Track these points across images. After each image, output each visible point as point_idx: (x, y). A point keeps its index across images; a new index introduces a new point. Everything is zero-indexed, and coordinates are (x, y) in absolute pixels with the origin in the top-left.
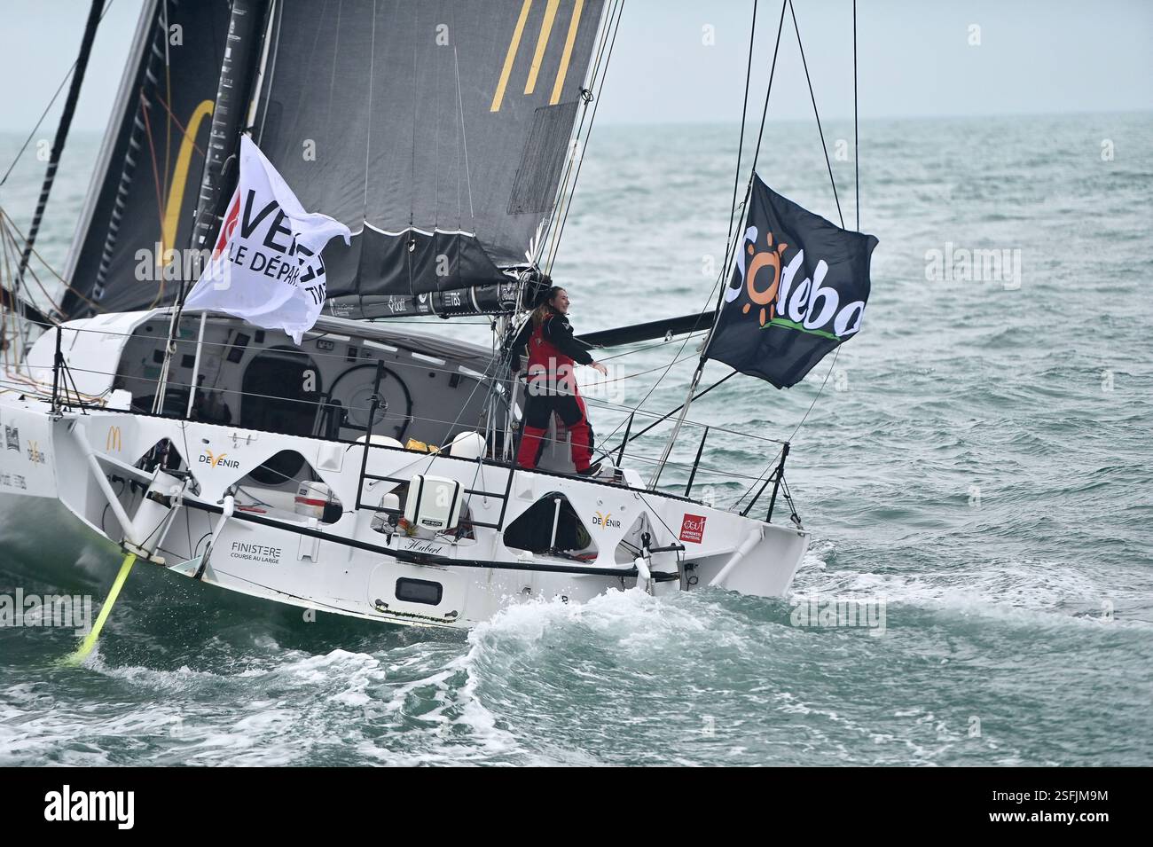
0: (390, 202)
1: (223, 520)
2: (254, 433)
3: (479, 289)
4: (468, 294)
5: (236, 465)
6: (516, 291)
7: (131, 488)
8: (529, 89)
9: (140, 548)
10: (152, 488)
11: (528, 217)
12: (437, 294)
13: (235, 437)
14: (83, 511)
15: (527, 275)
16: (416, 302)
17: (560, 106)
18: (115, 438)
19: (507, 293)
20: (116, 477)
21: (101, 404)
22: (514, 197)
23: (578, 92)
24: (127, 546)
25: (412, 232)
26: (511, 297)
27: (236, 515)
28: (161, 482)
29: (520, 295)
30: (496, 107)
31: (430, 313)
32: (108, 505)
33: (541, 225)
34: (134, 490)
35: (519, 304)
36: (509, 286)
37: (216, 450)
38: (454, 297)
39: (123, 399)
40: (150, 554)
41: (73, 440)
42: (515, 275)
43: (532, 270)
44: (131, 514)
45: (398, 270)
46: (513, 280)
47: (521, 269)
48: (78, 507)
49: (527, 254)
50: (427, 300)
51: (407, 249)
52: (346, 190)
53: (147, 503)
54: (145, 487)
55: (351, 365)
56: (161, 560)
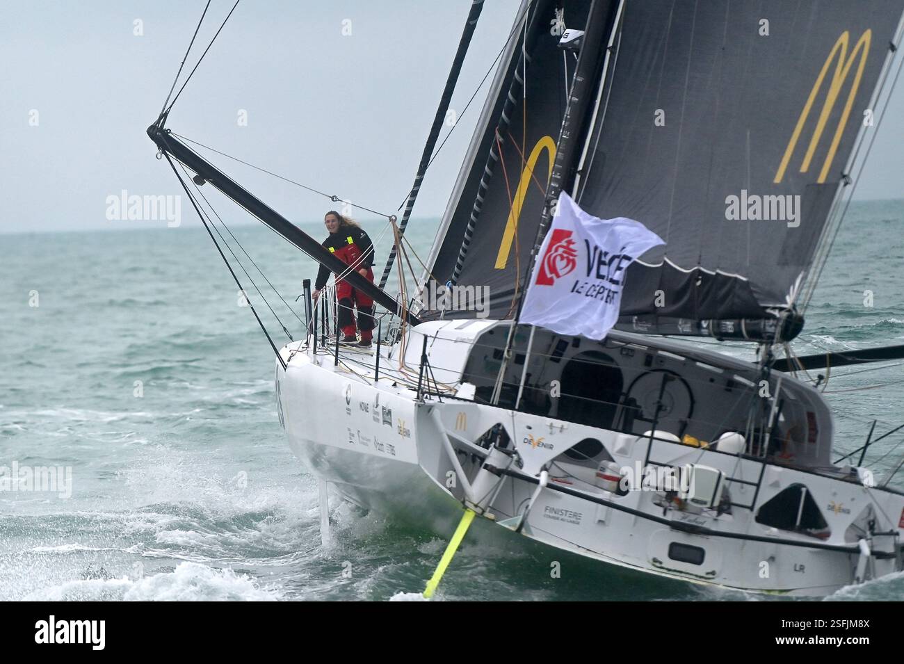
1: (538, 490)
2: (566, 423)
3: (748, 321)
4: (739, 325)
5: (551, 447)
6: (776, 326)
7: (472, 460)
8: (804, 168)
9: (477, 505)
10: (488, 461)
11: (791, 268)
12: (716, 321)
13: (551, 426)
14: (436, 474)
15: (784, 314)
16: (699, 326)
17: (825, 185)
19: (769, 327)
20: (461, 450)
21: (452, 393)
22: (784, 252)
23: (839, 175)
24: (467, 504)
25: (700, 272)
26: (772, 330)
27: (549, 486)
28: (494, 457)
29: (779, 330)
30: (778, 179)
31: (709, 336)
33: (801, 275)
34: (474, 461)
35: (777, 336)
36: (771, 322)
37: (536, 435)
38: (729, 325)
39: (468, 390)
40: (484, 511)
41: (431, 420)
42: (776, 313)
43: (789, 311)
44: (471, 481)
45: (685, 299)
46: (774, 317)
47: (781, 309)
48: (432, 472)
49: (788, 297)
50: (708, 326)
51: (694, 284)
53: (483, 473)
54: (483, 459)
55: (647, 369)
56: (492, 516)
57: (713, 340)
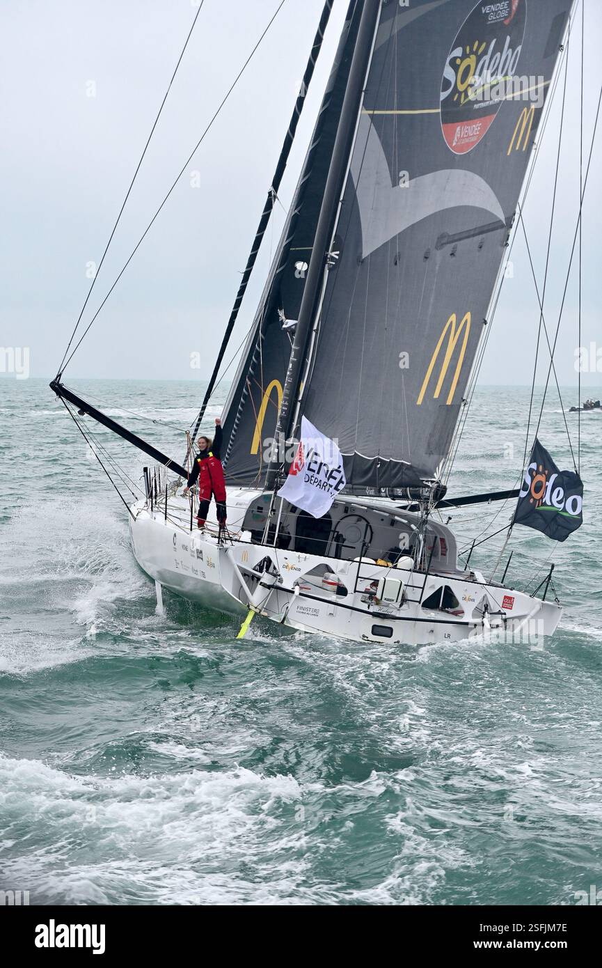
0: (367, 441)
1: (294, 597)
2: (308, 555)
3: (411, 489)
4: (406, 491)
5: (299, 570)
6: (430, 492)
7: (252, 579)
8: (436, 395)
9: (256, 608)
10: (262, 581)
11: (435, 457)
12: (390, 488)
13: (299, 557)
14: (231, 590)
15: (436, 485)
16: (380, 491)
17: (452, 405)
18: (245, 556)
19: (425, 492)
20: (245, 573)
21: (238, 538)
22: (429, 446)
23: (460, 400)
24: (251, 607)
25: (379, 459)
26: (427, 494)
27: (300, 594)
28: (266, 578)
29: (432, 495)
30: (419, 402)
31: (386, 497)
32: (242, 587)
33: (442, 461)
34: (253, 580)
35: (431, 498)
36: (427, 489)
37: (290, 563)
38: (399, 491)
39: (247, 536)
40: (260, 611)
41: (227, 557)
42: (429, 484)
43: (437, 483)
44: (252, 592)
45: (370, 475)
46: (428, 487)
47: (432, 482)
48: (229, 589)
49: (435, 474)
50: (385, 491)
51: (376, 467)
52: (345, 433)
53: (259, 587)
54: (259, 579)
55: (345, 514)
56: (266, 614)
57: (389, 499)
